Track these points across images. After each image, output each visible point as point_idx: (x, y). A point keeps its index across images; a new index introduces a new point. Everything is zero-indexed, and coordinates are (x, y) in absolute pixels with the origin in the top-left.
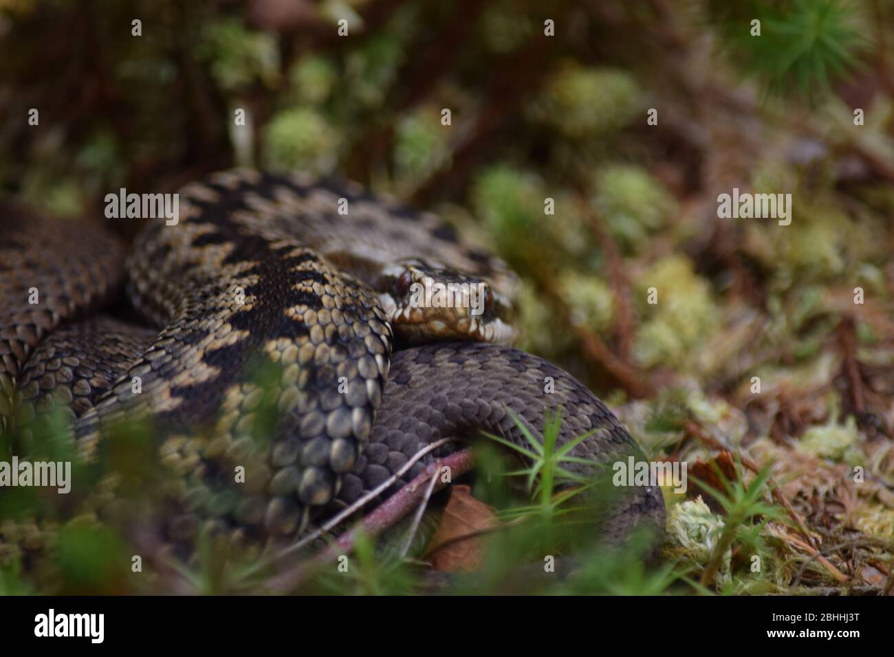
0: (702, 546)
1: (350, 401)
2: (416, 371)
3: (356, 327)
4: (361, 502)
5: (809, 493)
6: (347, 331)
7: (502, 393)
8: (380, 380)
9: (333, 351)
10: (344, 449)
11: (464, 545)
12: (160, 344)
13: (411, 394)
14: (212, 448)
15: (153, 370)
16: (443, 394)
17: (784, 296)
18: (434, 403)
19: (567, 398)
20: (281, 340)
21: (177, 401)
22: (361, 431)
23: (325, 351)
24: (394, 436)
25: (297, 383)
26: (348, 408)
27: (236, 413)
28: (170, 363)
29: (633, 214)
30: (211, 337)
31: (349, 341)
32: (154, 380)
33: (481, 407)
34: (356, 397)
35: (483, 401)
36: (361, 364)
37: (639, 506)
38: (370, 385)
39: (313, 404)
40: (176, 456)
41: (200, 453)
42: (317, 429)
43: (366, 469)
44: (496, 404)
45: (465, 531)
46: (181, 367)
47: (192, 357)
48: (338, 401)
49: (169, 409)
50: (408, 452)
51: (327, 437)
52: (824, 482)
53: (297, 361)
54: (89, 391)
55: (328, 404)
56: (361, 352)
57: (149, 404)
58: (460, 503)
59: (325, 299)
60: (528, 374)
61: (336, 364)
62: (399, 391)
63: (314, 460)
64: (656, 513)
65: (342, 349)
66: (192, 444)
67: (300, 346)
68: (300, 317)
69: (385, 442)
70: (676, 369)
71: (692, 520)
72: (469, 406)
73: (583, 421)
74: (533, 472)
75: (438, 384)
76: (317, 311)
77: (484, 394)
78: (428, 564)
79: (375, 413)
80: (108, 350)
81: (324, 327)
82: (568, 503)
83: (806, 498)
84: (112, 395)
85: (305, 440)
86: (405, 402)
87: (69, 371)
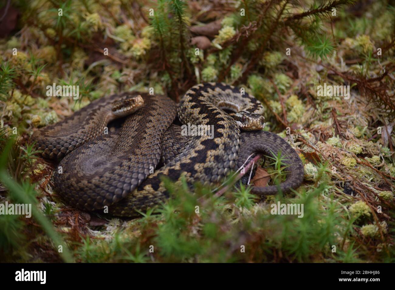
0: (312, 174)
1: (233, 152)
2: (246, 139)
3: (233, 132)
4: (238, 171)
5: (331, 155)
6: (231, 133)
7: (265, 143)
8: (239, 145)
9: (229, 139)
10: (233, 163)
11: (261, 180)
12: (190, 139)
13: (246, 144)
14: (206, 165)
15: (190, 146)
16: (253, 144)
17: (319, 104)
18: (251, 146)
19: (280, 143)
20: (218, 138)
21: (197, 154)
22: (236, 158)
23: (227, 140)
24: (243, 155)
25: (222, 149)
26: (233, 153)
27: (210, 157)
28: (193, 144)
29: (283, 85)
30: (202, 138)
31: (231, 137)
32: (190, 149)
33: (261, 146)
34: (235, 150)
35: (261, 145)
36: (235, 142)
37: (299, 168)
38: (237, 147)
39: (226, 153)
40: (198, 168)
41: (203, 167)
42: (227, 159)
43: (238, 163)
44: (265, 145)
45: (261, 177)
46: (196, 146)
47: (198, 143)
48: (231, 152)
49: (195, 156)
50: (246, 158)
51: (229, 161)
52: (334, 152)
53: (222, 143)
54: (176, 148)
55: (229, 153)
56: (234, 139)
57: (190, 155)
58: (259, 171)
59: (225, 125)
60: (271, 138)
61: (230, 143)
62: (243, 144)
63: (227, 166)
64: (302, 169)
65: (231, 139)
66: (202, 165)
67: (222, 139)
68: (221, 132)
69: (241, 157)
70: (297, 123)
71: (309, 168)
72: (259, 146)
73: (284, 148)
74: (276, 163)
75: (251, 141)
76: (224, 129)
77: (262, 143)
78: (253, 184)
79: (239, 153)
80: (178, 136)
81: (226, 133)
82: (283, 170)
83: (331, 157)
84: (182, 152)
85: (225, 162)
86: (245, 146)
87: (171, 143)
